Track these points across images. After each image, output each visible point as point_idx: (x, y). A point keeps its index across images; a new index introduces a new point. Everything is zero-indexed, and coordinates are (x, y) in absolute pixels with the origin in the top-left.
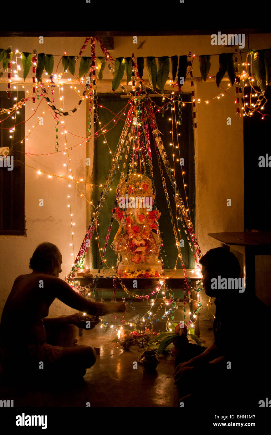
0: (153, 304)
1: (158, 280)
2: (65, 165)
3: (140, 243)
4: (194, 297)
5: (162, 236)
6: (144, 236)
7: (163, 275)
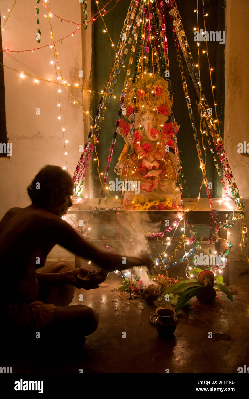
0: (169, 244)
1: (176, 213)
2: (52, 63)
3: (152, 165)
4: (223, 235)
5: (181, 156)
6: (158, 157)
7: (183, 206)
